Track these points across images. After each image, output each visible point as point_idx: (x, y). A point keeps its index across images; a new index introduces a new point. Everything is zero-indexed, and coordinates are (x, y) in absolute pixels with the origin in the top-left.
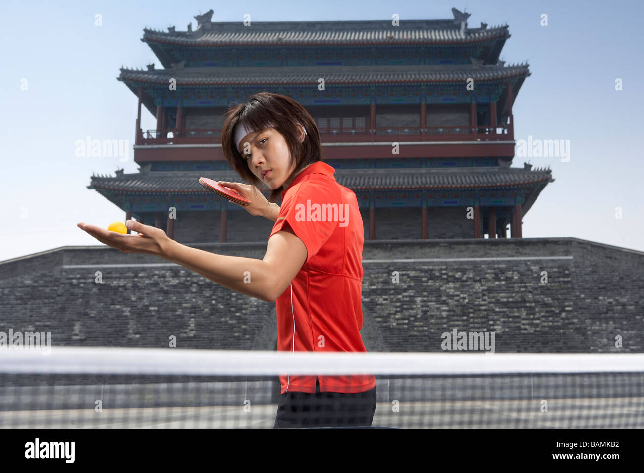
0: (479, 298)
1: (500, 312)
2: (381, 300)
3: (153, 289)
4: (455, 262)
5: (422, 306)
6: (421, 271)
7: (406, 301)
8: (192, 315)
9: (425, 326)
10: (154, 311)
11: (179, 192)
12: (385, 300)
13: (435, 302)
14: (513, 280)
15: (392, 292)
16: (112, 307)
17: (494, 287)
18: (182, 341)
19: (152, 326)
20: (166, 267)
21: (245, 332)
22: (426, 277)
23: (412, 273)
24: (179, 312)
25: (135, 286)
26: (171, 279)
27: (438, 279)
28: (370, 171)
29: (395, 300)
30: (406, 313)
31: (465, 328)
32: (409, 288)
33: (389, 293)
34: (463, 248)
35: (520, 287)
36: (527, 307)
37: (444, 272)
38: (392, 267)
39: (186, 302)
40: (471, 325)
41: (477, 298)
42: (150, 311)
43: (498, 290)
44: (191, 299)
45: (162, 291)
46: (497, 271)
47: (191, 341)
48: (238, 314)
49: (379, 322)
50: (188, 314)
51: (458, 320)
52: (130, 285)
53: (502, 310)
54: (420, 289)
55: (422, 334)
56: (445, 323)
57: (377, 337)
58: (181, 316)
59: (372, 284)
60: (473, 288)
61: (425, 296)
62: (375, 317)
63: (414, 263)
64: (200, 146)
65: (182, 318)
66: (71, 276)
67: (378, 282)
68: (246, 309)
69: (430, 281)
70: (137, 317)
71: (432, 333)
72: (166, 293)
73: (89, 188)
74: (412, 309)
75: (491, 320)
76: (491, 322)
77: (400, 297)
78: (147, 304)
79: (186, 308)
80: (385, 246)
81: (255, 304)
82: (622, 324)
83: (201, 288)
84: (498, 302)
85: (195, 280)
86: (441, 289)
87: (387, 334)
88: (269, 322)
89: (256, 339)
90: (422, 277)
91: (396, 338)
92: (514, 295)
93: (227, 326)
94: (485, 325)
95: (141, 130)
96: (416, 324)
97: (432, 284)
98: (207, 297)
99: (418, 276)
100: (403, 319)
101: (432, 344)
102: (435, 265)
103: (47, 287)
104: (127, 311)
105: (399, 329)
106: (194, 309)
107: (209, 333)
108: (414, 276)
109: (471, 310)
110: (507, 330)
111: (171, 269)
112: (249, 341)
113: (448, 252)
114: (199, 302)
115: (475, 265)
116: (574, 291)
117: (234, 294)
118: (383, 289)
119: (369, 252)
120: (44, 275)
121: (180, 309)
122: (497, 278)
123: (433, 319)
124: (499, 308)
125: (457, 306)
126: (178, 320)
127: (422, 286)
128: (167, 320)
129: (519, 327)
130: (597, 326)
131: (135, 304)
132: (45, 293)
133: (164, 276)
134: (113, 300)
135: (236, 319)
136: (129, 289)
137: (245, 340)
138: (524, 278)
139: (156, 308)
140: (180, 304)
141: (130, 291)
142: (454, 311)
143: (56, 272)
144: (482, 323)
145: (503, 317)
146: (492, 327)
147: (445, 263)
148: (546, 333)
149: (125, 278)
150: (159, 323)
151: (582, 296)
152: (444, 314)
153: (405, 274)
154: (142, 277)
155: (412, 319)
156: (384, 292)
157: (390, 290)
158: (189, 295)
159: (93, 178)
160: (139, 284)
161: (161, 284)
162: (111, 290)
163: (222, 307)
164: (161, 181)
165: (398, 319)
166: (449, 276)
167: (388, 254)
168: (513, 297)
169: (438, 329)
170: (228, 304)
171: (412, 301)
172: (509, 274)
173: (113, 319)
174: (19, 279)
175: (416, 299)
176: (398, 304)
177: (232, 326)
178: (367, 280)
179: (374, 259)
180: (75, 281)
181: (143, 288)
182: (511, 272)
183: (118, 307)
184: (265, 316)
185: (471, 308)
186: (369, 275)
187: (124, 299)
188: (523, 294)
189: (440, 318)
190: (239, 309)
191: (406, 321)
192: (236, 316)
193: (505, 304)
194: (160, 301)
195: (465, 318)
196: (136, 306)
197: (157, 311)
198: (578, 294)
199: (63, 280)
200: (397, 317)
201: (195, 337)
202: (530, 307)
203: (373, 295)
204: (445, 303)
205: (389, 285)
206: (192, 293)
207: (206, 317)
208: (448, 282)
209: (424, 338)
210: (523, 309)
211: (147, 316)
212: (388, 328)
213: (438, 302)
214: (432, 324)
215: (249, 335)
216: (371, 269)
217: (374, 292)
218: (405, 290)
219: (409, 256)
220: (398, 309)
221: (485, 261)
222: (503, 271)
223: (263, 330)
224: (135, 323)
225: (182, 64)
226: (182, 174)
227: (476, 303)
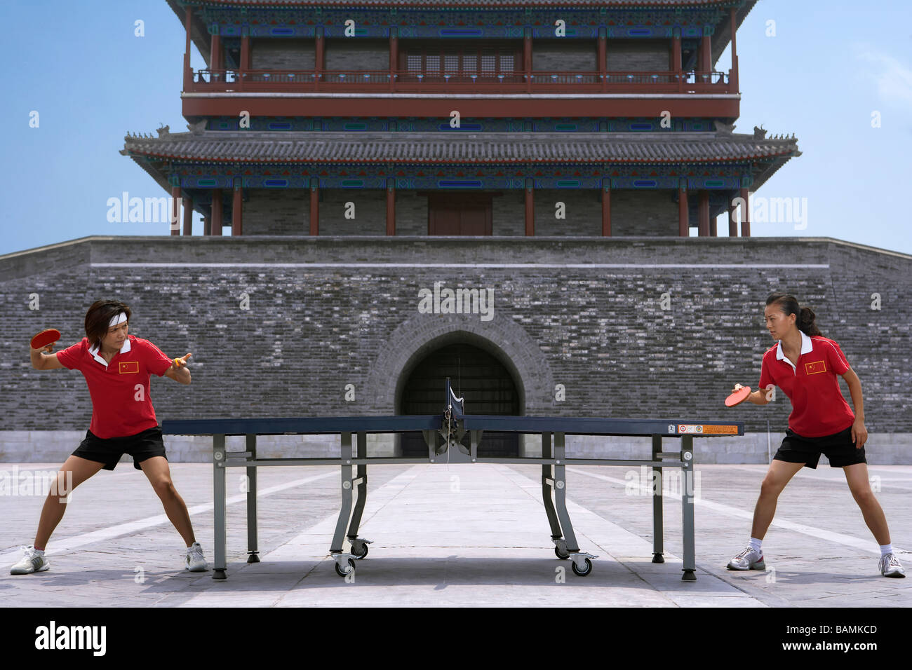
0: (691, 322)
1: (722, 342)
2: (548, 321)
3: (221, 299)
4: (655, 269)
5: (609, 331)
6: (606, 281)
7: (585, 324)
8: (278, 336)
9: (614, 360)
10: (222, 329)
11: (252, 161)
12: (554, 320)
13: (627, 325)
14: (741, 297)
15: (565, 310)
16: (163, 322)
17: (712, 306)
18: (264, 372)
19: (220, 351)
20: (238, 268)
21: (354, 362)
22: (614, 290)
23: (593, 284)
24: (259, 332)
25: (194, 295)
26: (246, 285)
27: (631, 294)
28: (526, 135)
29: (568, 321)
30: (586, 340)
31: (671, 362)
32: (589, 305)
33: (560, 312)
34: (667, 249)
35: (752, 307)
36: (761, 335)
37: (639, 283)
38: (564, 274)
39: (268, 317)
40: (680, 359)
41: (688, 321)
42: (217, 330)
43: (720, 310)
44: (274, 314)
45: (232, 302)
46: (718, 283)
47: (276, 372)
48: (343, 337)
49: (546, 352)
50: (272, 335)
51: (660, 352)
52: (186, 292)
53: (724, 339)
54: (605, 308)
55: (609, 370)
56: (641, 356)
57: (544, 374)
58: (262, 338)
60: (682, 307)
61: (612, 317)
62: (540, 345)
63: (597, 269)
64: (279, 94)
65: (263, 340)
66: (103, 278)
67: (545, 296)
68: (354, 330)
69: (620, 296)
70: (199, 337)
71: (623, 369)
73: (122, 153)
74: (594, 334)
75: (710, 353)
76: (710, 356)
77: (576, 317)
78: (212, 319)
79: (269, 326)
80: (553, 244)
81: (367, 322)
82: (901, 362)
83: (288, 299)
84: (718, 328)
85: (280, 287)
86: (636, 307)
87: (559, 369)
88: (388, 349)
89: (370, 372)
90: (608, 289)
91: (572, 375)
92: (742, 318)
93: (328, 353)
94: (700, 359)
95: (192, 69)
96: (600, 355)
97: (623, 300)
98: (298, 312)
99: (602, 289)
100: (581, 348)
101: (623, 385)
102: (627, 273)
103: (69, 293)
104: (184, 330)
105: (575, 362)
106: (280, 329)
107: (302, 361)
108: (596, 289)
109: (679, 338)
110: (733, 367)
111: (245, 271)
112: (360, 375)
113: (645, 255)
114: (287, 319)
115: (685, 274)
116: (831, 314)
117: (337, 309)
118: (551, 306)
119: (530, 252)
120: (63, 276)
121: (259, 327)
122: (717, 294)
123: (624, 349)
124: (721, 336)
125: (658, 331)
126: (257, 342)
127: (608, 302)
128: (242, 343)
129: (751, 363)
130: (865, 364)
131: (196, 319)
132: (66, 302)
133: (236, 282)
134: (163, 312)
135: (340, 344)
136: (185, 299)
137: (355, 372)
138: (757, 294)
139: (225, 326)
140: (260, 321)
141: (187, 301)
142: (655, 339)
143: (80, 271)
144: (697, 356)
145: (726, 350)
146: (710, 363)
147: (642, 271)
149: (180, 282)
150: (230, 347)
151: (843, 321)
152: (641, 343)
153: (583, 286)
154: (203, 282)
155: (595, 348)
156: (553, 310)
157: (562, 306)
158: (273, 308)
159: (128, 139)
160: (199, 292)
161: (231, 292)
162: (161, 299)
163: (320, 326)
164: (221, 144)
165: (573, 349)
166: (647, 289)
167: (558, 256)
168: (741, 321)
169: (632, 363)
170: (329, 323)
171: (593, 322)
172: (735, 288)
173: (165, 340)
174: (27, 280)
175: (599, 321)
176: (574, 327)
177: (335, 354)
178: (528, 292)
179: (538, 263)
180: (108, 286)
181: (206, 297)
182: (737, 286)
183: (171, 323)
184: (382, 340)
185: (679, 335)
186: (530, 285)
187: (179, 313)
188: (756, 316)
189: (634, 349)
190: (345, 330)
191: (586, 352)
192: (340, 340)
193: (729, 331)
194: (231, 316)
195: (671, 349)
196: (196, 323)
197: (227, 330)
198: (836, 318)
199: (90, 284)
200: (572, 345)
201: (282, 367)
202: (766, 335)
203: (536, 314)
204: (641, 327)
205: (560, 301)
206: (277, 305)
207: (298, 340)
208: (646, 297)
209: (613, 376)
210: (755, 338)
211: (212, 337)
212: (559, 360)
213: (631, 325)
214: (622, 356)
215: (360, 366)
216: (534, 276)
217: (538, 309)
218: (583, 308)
219: (588, 260)
220: (574, 335)
221: (699, 269)
222: (725, 284)
223: (380, 360)
224: (197, 346)
226: (251, 136)
227: (687, 328)
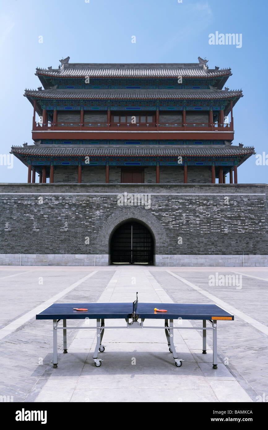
0: (216, 215)
1: (227, 222)
2: (164, 214)
3: (46, 206)
4: (203, 195)
5: (186, 218)
6: (186, 200)
7: (178, 215)
8: (66, 220)
9: (188, 228)
10: (46, 217)
11: (57, 156)
12: (167, 214)
13: (193, 216)
14: (234, 206)
15: (171, 210)
16: (25, 214)
17: (224, 209)
18: (61, 233)
19: (45, 225)
20: (52, 195)
21: (94, 229)
22: (188, 203)
23: (181, 201)
24: (59, 218)
25: (36, 204)
26: (55, 201)
27: (194, 204)
28: (157, 146)
29: (171, 214)
30: (178, 221)
31: (209, 229)
32: (179, 208)
33: (169, 211)
34: (208, 188)
35: (238, 209)
36: (241, 219)
37: (197, 200)
38: (170, 197)
39: (63, 213)
40: (212, 228)
41: (215, 214)
42: (44, 217)
43: (226, 210)
44: (65, 212)
45: (50, 207)
47: (65, 233)
48: (90, 220)
49: (164, 226)
50: (64, 219)
51: (205, 226)
52: (33, 204)
53: (228, 221)
54: (185, 210)
55: (186, 232)
56: (198, 227)
57: (163, 234)
58: (60, 220)
59: (159, 207)
60: (213, 209)
61: (187, 213)
62: (162, 223)
63: (182, 195)
64: (67, 131)
65: (61, 221)
66: (3, 198)
67: (163, 205)
68: (94, 217)
69: (190, 205)
70: (38, 220)
71: (191, 232)
72: (52, 208)
73: (11, 153)
74: (181, 219)
75: (223, 226)
76: (222, 227)
77: (175, 213)
78: (42, 213)
79: (63, 216)
80: (166, 186)
81: (99, 215)
83: (70, 206)
84: (226, 217)
85: (67, 202)
86: (196, 209)
87: (168, 232)
88: (106, 225)
89: (99, 233)
90: (186, 203)
91: (173, 234)
92: (234, 213)
93: (84, 226)
94: (219, 228)
95: (36, 122)
96: (183, 227)
97: (191, 207)
98: (73, 211)
99: (184, 203)
100: (176, 224)
101: (191, 238)
102: (193, 197)
104: (32, 217)
105: (174, 229)
106: (67, 217)
107: (75, 229)
108: (182, 203)
109: (212, 221)
110: (231, 231)
111: (55, 196)
112: (96, 234)
113: (200, 190)
114: (69, 213)
115: (214, 197)
116: (266, 212)
117: (88, 210)
118: (166, 209)
119: (158, 189)
121: (59, 216)
123: (192, 225)
124: (227, 220)
125: (204, 218)
126: (59, 222)
127: (186, 207)
128: (53, 222)
129: (237, 229)
131: (36, 213)
133: (51, 200)
134: (25, 211)
135: (89, 223)
136: (33, 206)
137: (94, 233)
138: (240, 204)
139: (47, 216)
140: (60, 214)
141: (33, 207)
142: (203, 221)
144: (218, 227)
145: (229, 225)
146: (223, 230)
147: (198, 196)
148: (251, 233)
149: (31, 200)
150: (49, 223)
152: (198, 222)
153: (177, 201)
155: (181, 224)
156: (166, 210)
157: (169, 209)
158: (64, 209)
159: (13, 148)
160: (38, 203)
161: (49, 204)
162: (24, 206)
163: (81, 216)
164: (46, 149)
165: (173, 224)
166: (200, 203)
167: (168, 191)
168: (234, 214)
169: (194, 230)
170: (85, 215)
171: (181, 215)
173: (26, 221)
175: (183, 214)
176: (173, 217)
177: (87, 226)
178: (157, 204)
179: (161, 193)
180: (5, 201)
181: (40, 205)
182: (233, 201)
183: (28, 215)
184: (104, 221)
185: (212, 219)
186: (158, 201)
187: (31, 211)
188: (239, 213)
189: (195, 224)
190: (91, 218)
191: (178, 226)
192: (89, 221)
193: (230, 218)
194: (49, 212)
195: (209, 224)
196: (37, 215)
197: (48, 217)
200: (173, 223)
201: (68, 231)
202: (243, 220)
203: (160, 212)
204: (198, 216)
205: (169, 207)
206: (66, 208)
207: (74, 221)
208: (200, 206)
209: (187, 234)
210: (239, 221)
211: (43, 220)
212: (168, 229)
213: (195, 216)
214: (191, 227)
215: (96, 230)
216: (159, 198)
217: (161, 210)
218: (177, 210)
219: (179, 192)
220: (174, 219)
221: (219, 195)
223: (103, 228)
224: (37, 223)
225: (56, 87)
226: (57, 146)
227: (215, 217)
